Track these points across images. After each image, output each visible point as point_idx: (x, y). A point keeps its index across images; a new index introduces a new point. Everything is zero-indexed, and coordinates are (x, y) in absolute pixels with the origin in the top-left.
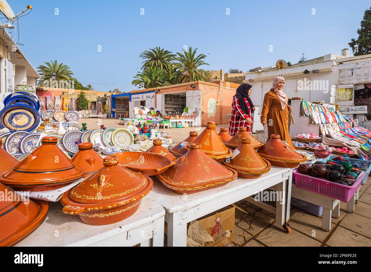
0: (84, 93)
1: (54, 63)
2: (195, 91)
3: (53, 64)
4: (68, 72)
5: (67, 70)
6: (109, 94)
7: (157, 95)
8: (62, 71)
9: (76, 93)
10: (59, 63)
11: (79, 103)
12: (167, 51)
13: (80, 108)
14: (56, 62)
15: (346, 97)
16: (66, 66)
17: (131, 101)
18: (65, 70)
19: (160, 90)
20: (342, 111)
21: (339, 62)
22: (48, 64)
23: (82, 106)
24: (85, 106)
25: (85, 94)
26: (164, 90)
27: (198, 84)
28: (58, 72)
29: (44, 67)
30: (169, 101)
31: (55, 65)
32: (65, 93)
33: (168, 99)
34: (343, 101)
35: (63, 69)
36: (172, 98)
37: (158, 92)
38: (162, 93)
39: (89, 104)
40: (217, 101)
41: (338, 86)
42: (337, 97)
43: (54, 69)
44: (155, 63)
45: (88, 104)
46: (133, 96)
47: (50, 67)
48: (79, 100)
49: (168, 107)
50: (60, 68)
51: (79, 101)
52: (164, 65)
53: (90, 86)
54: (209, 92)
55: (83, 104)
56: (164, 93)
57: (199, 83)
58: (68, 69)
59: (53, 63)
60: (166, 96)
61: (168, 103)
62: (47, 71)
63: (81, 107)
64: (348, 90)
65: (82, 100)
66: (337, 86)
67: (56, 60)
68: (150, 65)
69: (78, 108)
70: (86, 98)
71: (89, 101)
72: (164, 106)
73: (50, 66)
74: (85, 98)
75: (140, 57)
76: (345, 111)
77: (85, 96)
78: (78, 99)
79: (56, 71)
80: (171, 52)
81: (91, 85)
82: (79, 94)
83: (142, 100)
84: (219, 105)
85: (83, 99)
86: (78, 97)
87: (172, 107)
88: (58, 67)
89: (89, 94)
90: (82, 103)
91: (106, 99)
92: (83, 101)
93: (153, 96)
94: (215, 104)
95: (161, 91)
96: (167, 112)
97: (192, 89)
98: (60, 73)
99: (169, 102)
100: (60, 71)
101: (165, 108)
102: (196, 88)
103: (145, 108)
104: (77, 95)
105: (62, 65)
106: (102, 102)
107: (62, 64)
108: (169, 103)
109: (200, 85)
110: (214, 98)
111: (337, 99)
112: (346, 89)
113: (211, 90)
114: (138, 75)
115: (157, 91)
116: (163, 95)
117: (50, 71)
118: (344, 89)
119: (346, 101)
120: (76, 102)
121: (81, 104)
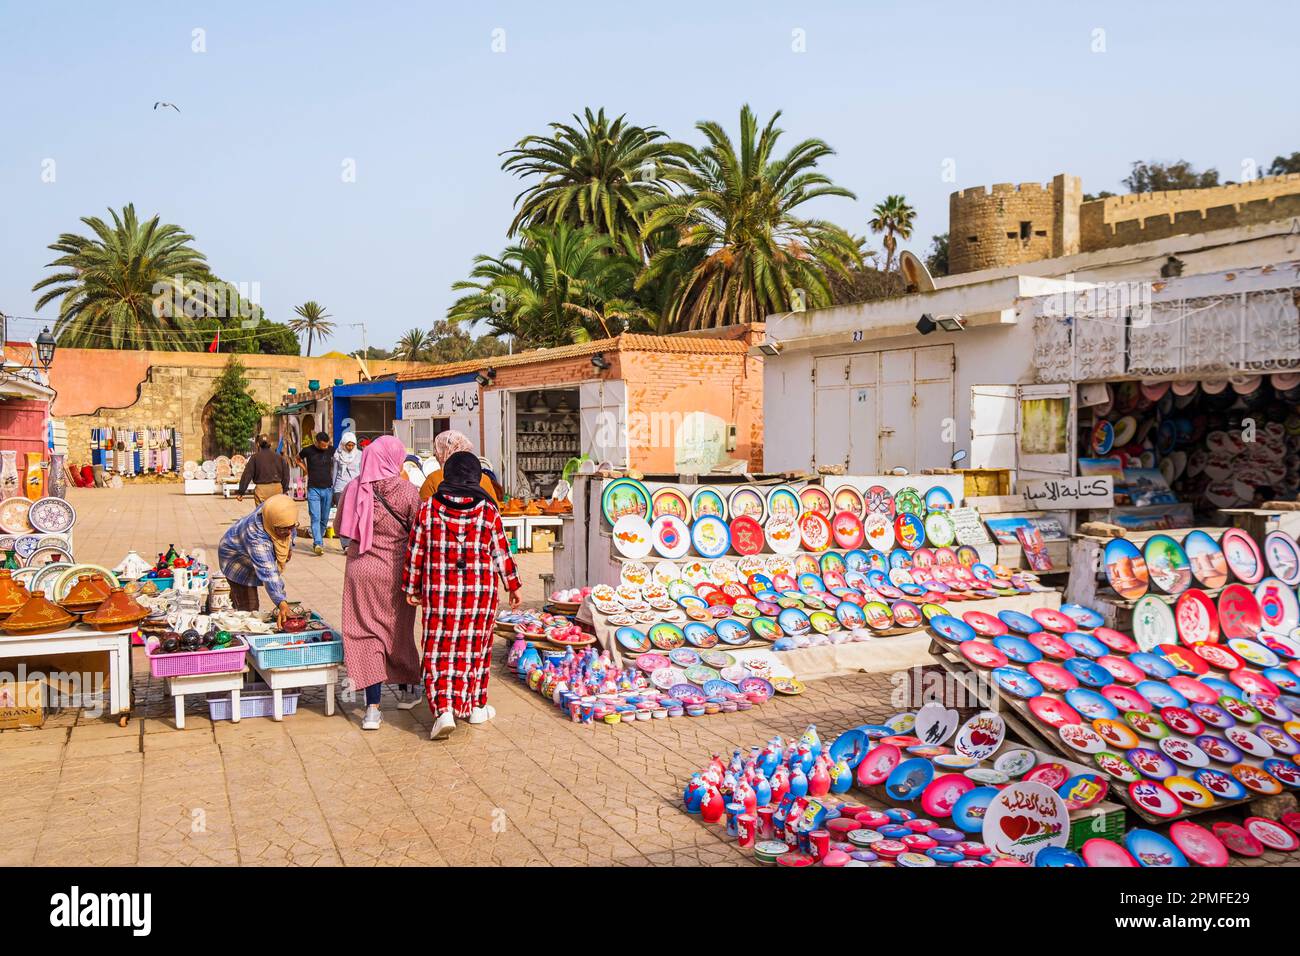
0: (243, 370)
1: (122, 220)
2: (610, 384)
3: (118, 224)
4: (184, 259)
5: (183, 249)
6: (326, 383)
7: (487, 395)
8: (156, 257)
9: (204, 372)
10: (143, 219)
11: (221, 420)
12: (634, 131)
13: (223, 444)
14: (129, 211)
15: (1048, 438)
16: (176, 229)
17: (401, 418)
18: (173, 249)
19: (498, 373)
20: (1036, 496)
21: (1165, 255)
22: (95, 224)
23: (234, 431)
24: (244, 432)
25: (246, 375)
26: (512, 374)
27: (618, 351)
28: (137, 261)
29: (81, 242)
30: (546, 421)
31: (128, 227)
32: (158, 371)
33: (538, 411)
34: (1039, 452)
35: (161, 245)
36: (563, 404)
37: (490, 382)
38: (504, 386)
39: (267, 421)
40: (731, 425)
41: (1027, 390)
42: (1019, 437)
43: (123, 251)
44: (574, 199)
45: (259, 422)
46: (409, 396)
47: (105, 239)
48: (219, 401)
49: (542, 448)
50: (150, 244)
51: (221, 411)
52: (620, 203)
53: (311, 313)
54: (683, 386)
55: (236, 422)
56: (510, 385)
57: (621, 347)
58: (187, 244)
59: (117, 219)
60: (526, 401)
61: (541, 429)
62: (92, 261)
63: (228, 440)
64: (1053, 407)
65: (233, 402)
66: (1019, 387)
67: (131, 205)
68: (550, 208)
69: (216, 443)
70: (252, 392)
71: (263, 408)
72: (512, 446)
73: (102, 234)
74: (246, 391)
75: (503, 168)
76: (1043, 496)
77: (244, 383)
78: (215, 399)
79: (132, 256)
80: (663, 134)
81: (320, 304)
82: (220, 373)
83: (437, 415)
84: (749, 441)
85: (238, 396)
86: (213, 390)
87: (561, 448)
88: (141, 235)
89: (263, 374)
90: (230, 420)
91: (314, 402)
92: (236, 409)
93: (473, 397)
94: (722, 440)
95: (501, 375)
96: (530, 475)
97: (599, 376)
98: (149, 266)
99: (546, 427)
100: (150, 255)
101: (518, 454)
102: (613, 371)
103: (421, 461)
104: (210, 381)
105: (157, 228)
106: (301, 419)
107: (155, 222)
108: (546, 430)
109: (625, 358)
110: (714, 412)
111: (1019, 446)
112: (1048, 401)
113: (695, 375)
114: (479, 272)
115: (484, 374)
116: (507, 397)
117: (103, 261)
118: (1043, 403)
119: (1046, 452)
120: (205, 413)
121: (227, 424)
